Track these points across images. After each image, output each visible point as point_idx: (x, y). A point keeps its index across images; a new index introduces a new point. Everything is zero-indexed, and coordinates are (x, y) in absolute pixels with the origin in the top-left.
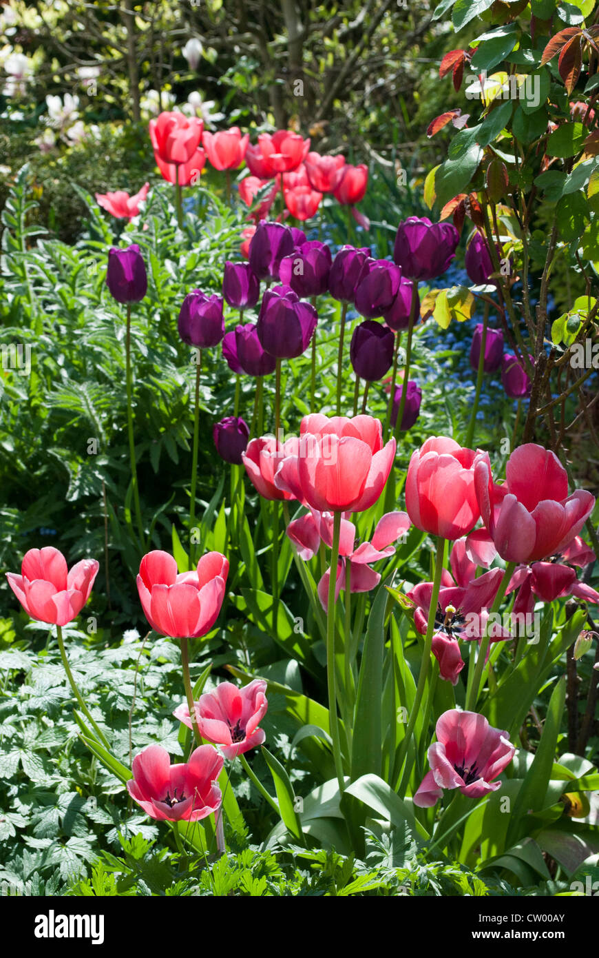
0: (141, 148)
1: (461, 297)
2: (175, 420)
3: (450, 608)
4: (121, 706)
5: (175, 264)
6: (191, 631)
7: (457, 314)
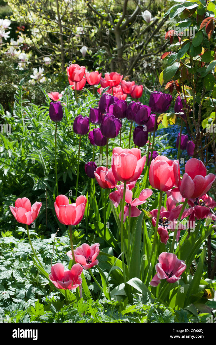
0: (64, 81)
1: (171, 116)
2: (72, 164)
3: (165, 218)
4: (49, 256)
5: (73, 112)
6: (73, 223)
7: (170, 122)
